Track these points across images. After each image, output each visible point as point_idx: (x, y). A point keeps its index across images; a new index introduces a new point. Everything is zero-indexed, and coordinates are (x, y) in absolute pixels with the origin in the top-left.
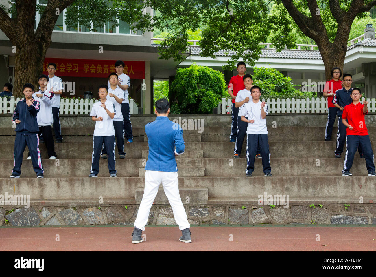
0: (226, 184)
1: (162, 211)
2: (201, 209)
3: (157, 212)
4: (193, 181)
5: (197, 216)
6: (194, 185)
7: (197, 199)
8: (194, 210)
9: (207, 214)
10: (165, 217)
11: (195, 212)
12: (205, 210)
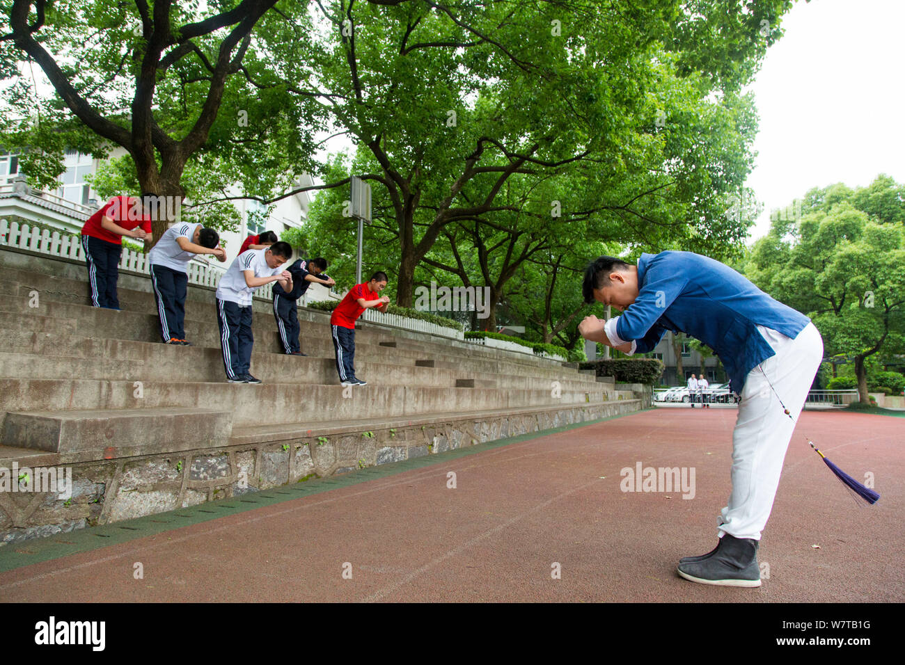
0: (218, 398)
1: (128, 476)
2: (213, 461)
3: (115, 483)
4: (157, 390)
5: (205, 478)
6: (158, 402)
7: (211, 435)
8: (202, 462)
9: (223, 470)
10: (134, 493)
11: (202, 469)
12: (222, 460)
